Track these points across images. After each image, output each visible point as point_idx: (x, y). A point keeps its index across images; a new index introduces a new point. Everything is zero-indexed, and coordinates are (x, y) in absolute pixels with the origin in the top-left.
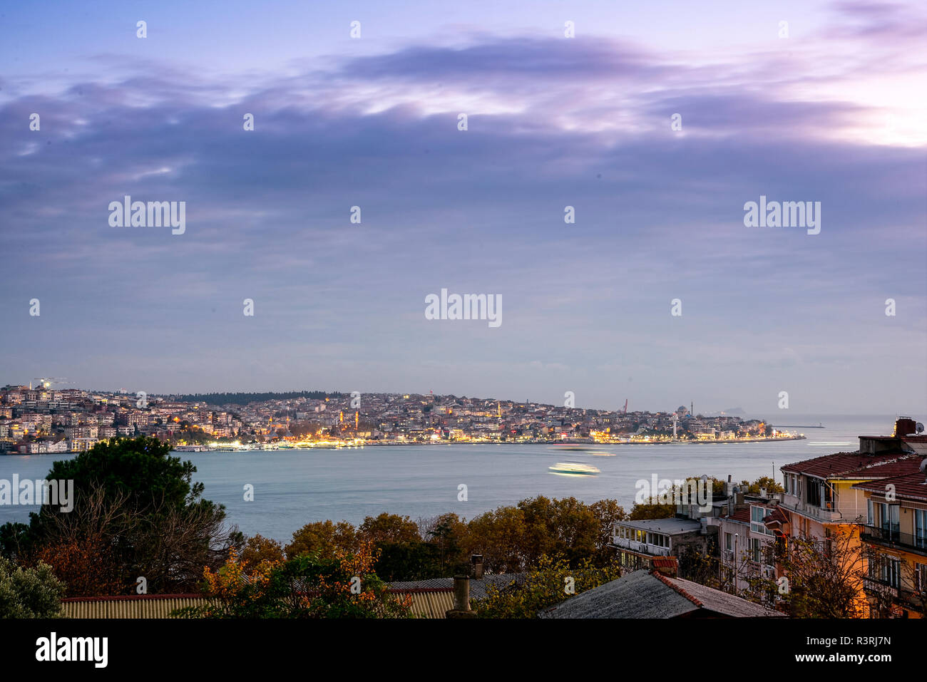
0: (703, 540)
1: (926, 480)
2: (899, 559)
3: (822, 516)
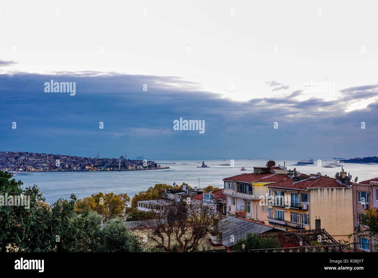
0: (176, 207)
1: (294, 183)
2: (284, 211)
3: (247, 196)
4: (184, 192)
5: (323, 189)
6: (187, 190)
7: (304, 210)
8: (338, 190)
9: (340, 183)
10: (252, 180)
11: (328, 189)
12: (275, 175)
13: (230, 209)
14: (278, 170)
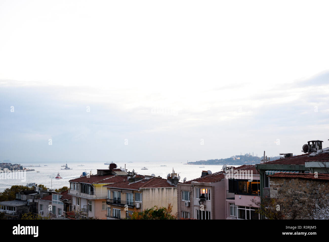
0: (28, 208)
1: (129, 183)
2: (120, 209)
3: (89, 196)
4: (37, 193)
5: (154, 189)
6: (40, 191)
7: (137, 208)
8: (167, 190)
9: (170, 183)
10: (94, 182)
11: (159, 189)
12: (116, 177)
13: (75, 208)
14: (119, 172)
